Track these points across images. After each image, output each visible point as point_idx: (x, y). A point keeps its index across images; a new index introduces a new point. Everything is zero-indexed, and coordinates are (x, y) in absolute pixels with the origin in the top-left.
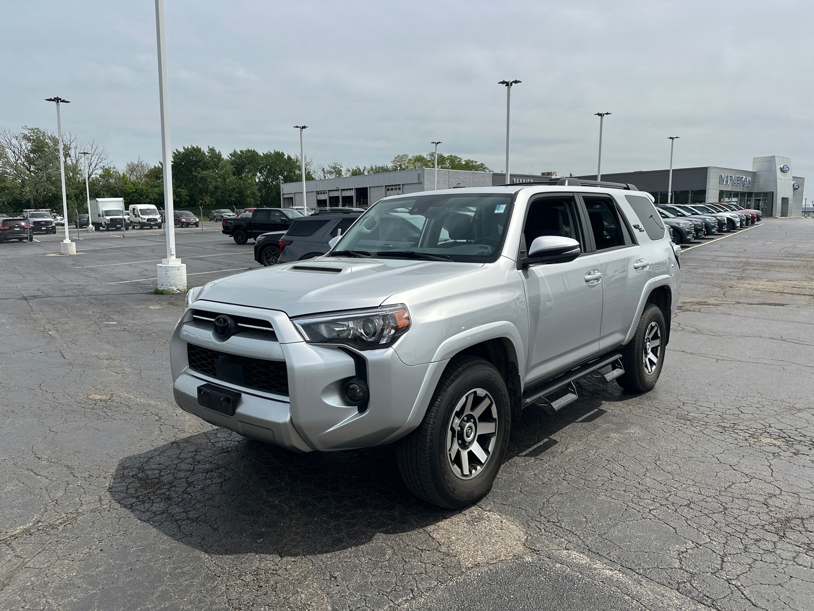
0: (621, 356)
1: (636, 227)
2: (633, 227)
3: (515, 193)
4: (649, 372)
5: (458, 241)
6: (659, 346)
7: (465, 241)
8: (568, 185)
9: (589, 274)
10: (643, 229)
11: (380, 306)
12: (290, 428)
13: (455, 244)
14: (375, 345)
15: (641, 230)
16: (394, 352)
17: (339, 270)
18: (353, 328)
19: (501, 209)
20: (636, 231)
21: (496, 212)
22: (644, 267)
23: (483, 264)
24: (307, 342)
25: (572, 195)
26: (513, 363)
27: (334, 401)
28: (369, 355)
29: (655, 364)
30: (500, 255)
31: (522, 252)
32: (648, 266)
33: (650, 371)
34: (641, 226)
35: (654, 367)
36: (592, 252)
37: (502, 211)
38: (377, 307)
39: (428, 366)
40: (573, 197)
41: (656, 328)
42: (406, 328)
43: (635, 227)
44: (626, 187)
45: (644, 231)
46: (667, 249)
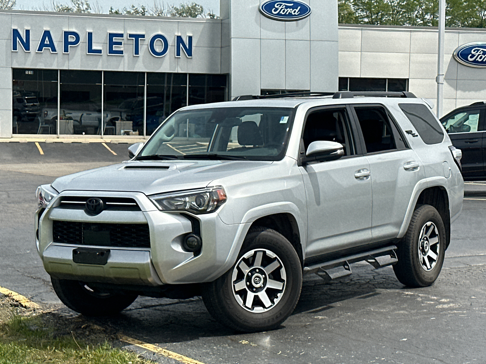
0: (396, 248)
1: (409, 132)
2: (405, 133)
3: (295, 107)
4: (428, 269)
5: (247, 146)
6: (437, 243)
7: (252, 146)
8: (342, 98)
9: (359, 171)
10: (417, 134)
11: (207, 187)
12: (150, 265)
13: (244, 149)
14: (204, 212)
15: (414, 135)
16: (217, 216)
17: (168, 167)
18: (188, 202)
19: (285, 120)
20: (408, 137)
21: (281, 122)
22: (415, 168)
23: (272, 162)
24: (160, 210)
25: (344, 106)
26: (296, 235)
27: (178, 248)
28: (201, 217)
29: (435, 261)
30: (285, 155)
31: (301, 153)
32: (419, 168)
33: (429, 267)
34: (415, 131)
35: (434, 264)
36: (363, 155)
37: (286, 122)
38: (204, 188)
39: (238, 226)
40: (345, 108)
41: (432, 227)
42: (224, 201)
43: (407, 132)
44: (403, 95)
45: (417, 136)
46: (446, 153)
